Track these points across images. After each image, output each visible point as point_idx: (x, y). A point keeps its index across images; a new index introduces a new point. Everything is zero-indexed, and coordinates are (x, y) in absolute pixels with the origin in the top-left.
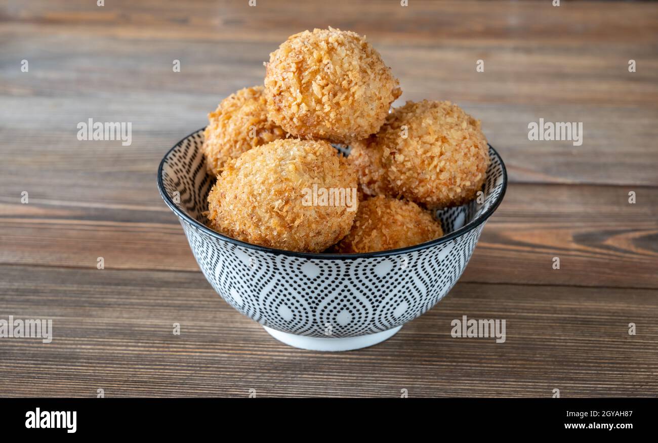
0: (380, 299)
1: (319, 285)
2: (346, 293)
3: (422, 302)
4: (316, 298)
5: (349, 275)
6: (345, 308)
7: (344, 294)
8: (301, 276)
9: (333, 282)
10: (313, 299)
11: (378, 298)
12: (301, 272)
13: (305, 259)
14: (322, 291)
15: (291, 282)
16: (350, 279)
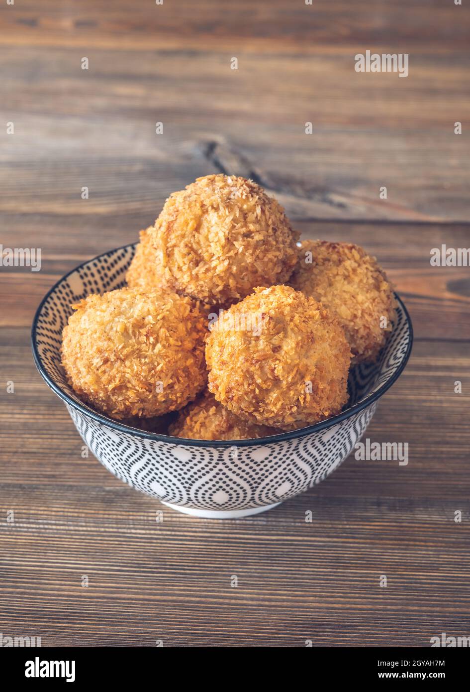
0: (259, 481)
1: (192, 468)
2: (221, 476)
3: (308, 481)
4: (189, 479)
5: (223, 460)
6: (221, 489)
7: (219, 477)
8: (172, 458)
9: (207, 466)
10: (187, 480)
11: (256, 480)
12: (172, 455)
13: (175, 445)
14: (195, 473)
15: (162, 463)
16: (224, 464)
